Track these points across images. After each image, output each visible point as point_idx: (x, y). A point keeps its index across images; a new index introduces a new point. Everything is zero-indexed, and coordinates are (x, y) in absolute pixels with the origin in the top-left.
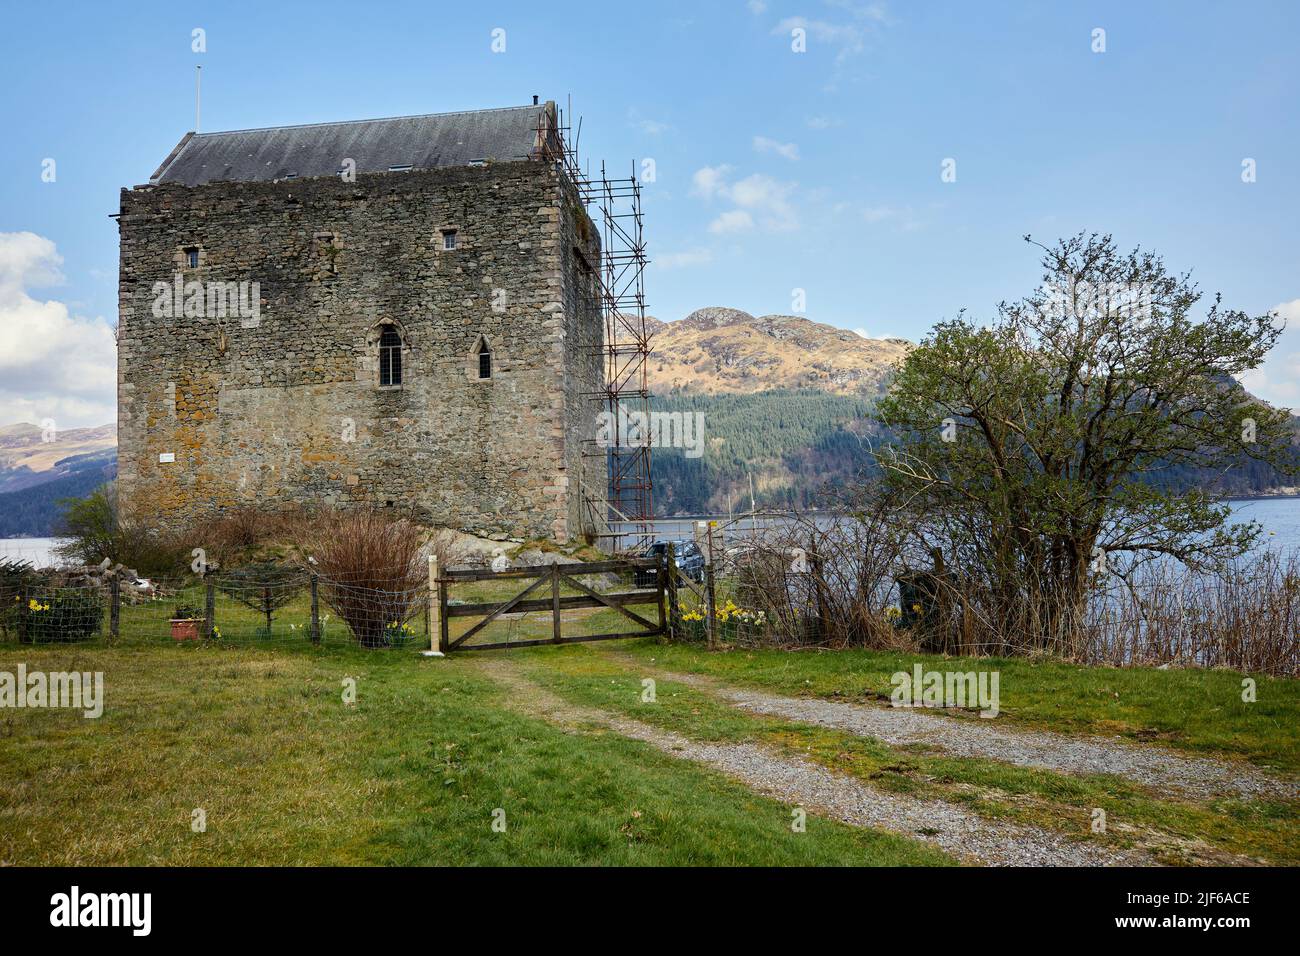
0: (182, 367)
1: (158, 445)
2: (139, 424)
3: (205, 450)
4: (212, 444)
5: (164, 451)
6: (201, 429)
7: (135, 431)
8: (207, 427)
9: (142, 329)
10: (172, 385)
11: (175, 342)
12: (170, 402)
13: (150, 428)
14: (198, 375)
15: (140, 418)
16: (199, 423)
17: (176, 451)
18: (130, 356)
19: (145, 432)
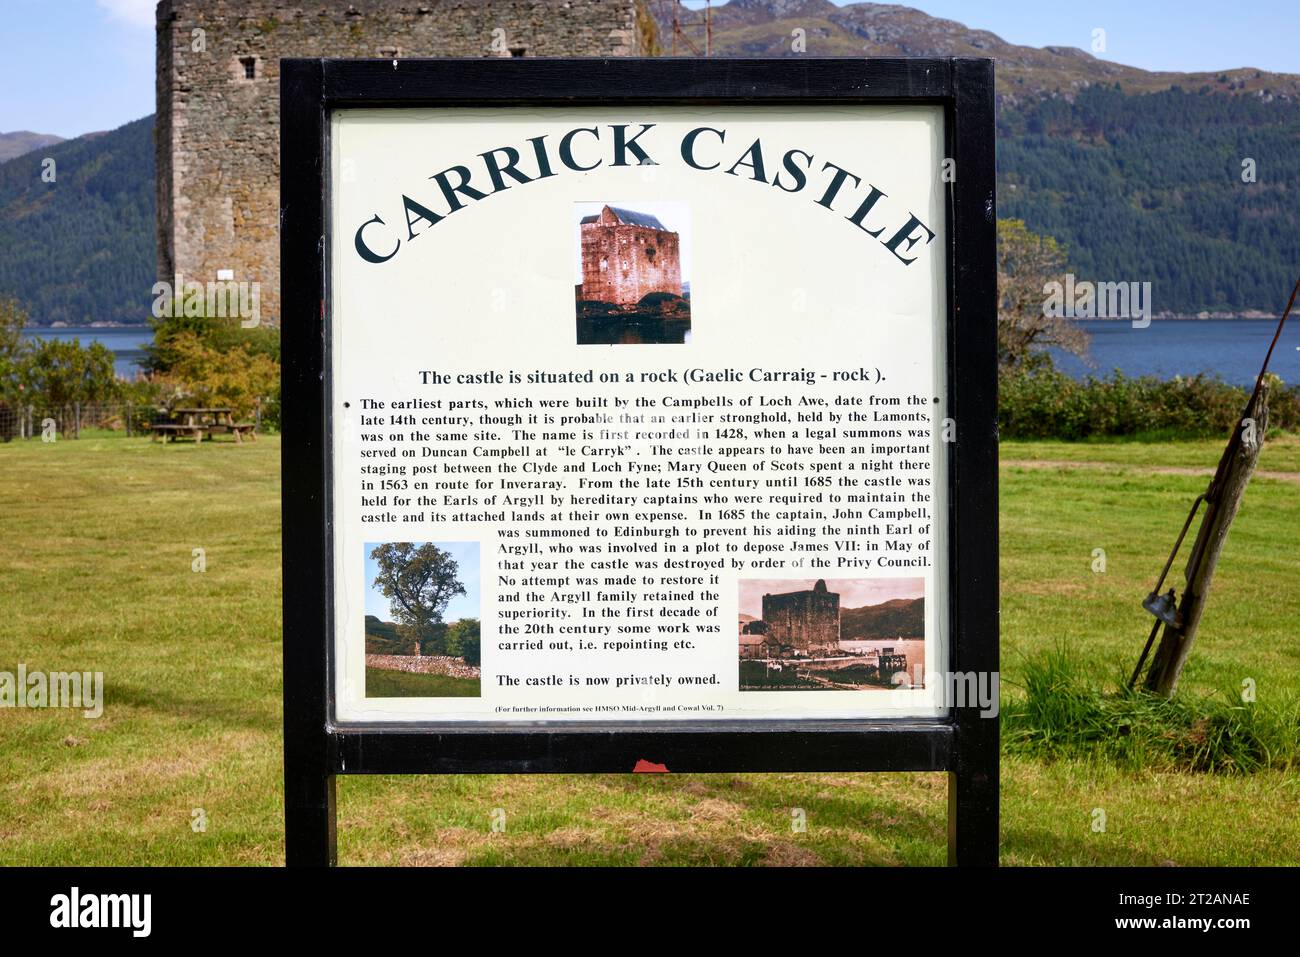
0: (239, 182)
1: (215, 262)
2: (195, 240)
3: (264, 268)
4: (271, 262)
5: (222, 268)
6: (260, 246)
7: (191, 246)
8: (266, 245)
9: (197, 141)
10: (229, 200)
11: (231, 156)
12: (228, 218)
13: (208, 244)
14: (257, 191)
15: (196, 233)
16: (258, 240)
17: (234, 268)
18: (185, 169)
19: (202, 248)
